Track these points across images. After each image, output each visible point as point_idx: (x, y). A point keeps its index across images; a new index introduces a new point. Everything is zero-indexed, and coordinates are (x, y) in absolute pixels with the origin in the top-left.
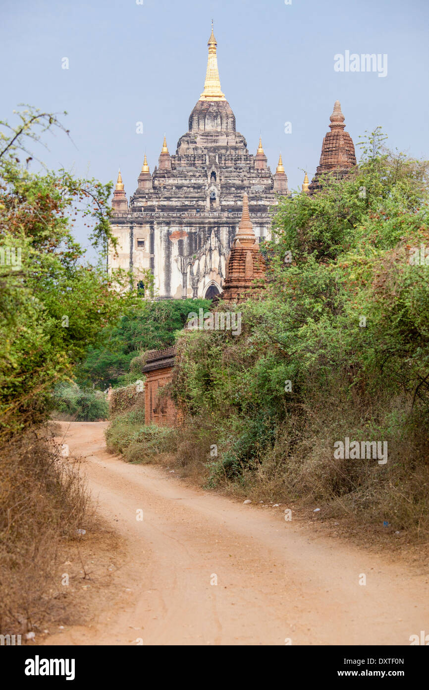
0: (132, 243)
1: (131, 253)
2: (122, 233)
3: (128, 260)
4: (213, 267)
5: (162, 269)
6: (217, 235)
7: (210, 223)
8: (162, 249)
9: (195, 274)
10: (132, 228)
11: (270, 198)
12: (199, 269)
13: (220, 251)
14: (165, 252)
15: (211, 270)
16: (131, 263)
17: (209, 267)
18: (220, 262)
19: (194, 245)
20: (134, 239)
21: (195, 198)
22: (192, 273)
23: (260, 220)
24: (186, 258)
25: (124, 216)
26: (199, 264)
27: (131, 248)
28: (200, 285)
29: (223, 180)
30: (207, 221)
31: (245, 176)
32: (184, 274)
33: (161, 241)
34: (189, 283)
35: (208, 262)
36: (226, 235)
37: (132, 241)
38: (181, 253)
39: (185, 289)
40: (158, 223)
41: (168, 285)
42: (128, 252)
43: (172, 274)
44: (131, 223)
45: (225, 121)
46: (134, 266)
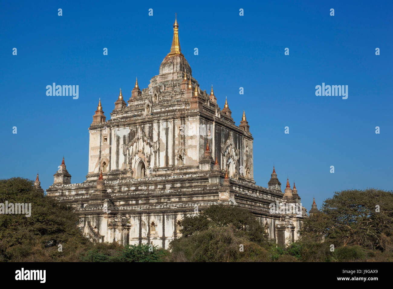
0: (101, 140)
1: (100, 146)
2: (96, 134)
3: (99, 150)
4: (139, 150)
5: (115, 154)
6: (143, 130)
7: (139, 123)
8: (115, 141)
9: (131, 155)
10: (101, 131)
11: (180, 104)
12: (133, 151)
13: (143, 139)
14: (117, 143)
15: (138, 151)
16: (100, 152)
17: (137, 149)
18: (144, 146)
19: (131, 137)
20: (102, 137)
21: (140, 110)
22: (129, 154)
23: (166, 117)
24: (126, 145)
25: (98, 124)
26: (133, 148)
27: (101, 143)
28: (133, 161)
29: (161, 98)
30: (137, 122)
31: (173, 94)
32: (125, 155)
33: (115, 137)
34: (127, 160)
35: (137, 146)
36: (148, 129)
37: (101, 138)
38: (124, 143)
39: (125, 164)
40: (113, 126)
41: (117, 163)
42: (99, 145)
43: (119, 156)
44: (101, 128)
45: (175, 66)
46: (101, 153)
